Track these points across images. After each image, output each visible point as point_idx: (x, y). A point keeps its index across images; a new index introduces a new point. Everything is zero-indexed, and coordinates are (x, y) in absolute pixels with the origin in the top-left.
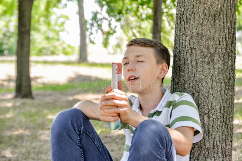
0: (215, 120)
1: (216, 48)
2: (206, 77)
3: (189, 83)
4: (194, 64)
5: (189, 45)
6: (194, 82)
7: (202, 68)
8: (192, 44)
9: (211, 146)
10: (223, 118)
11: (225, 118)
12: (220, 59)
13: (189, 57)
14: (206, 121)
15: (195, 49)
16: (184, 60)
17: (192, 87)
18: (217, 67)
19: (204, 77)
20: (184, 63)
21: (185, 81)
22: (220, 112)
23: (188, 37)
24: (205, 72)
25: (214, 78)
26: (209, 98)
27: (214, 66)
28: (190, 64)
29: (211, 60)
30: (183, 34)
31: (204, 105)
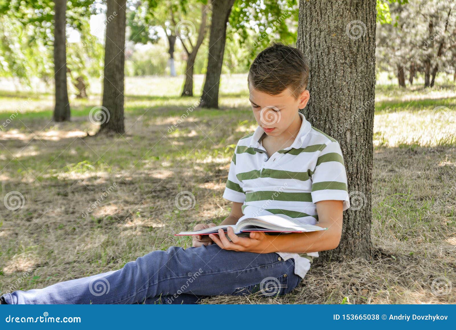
0: (358, 137)
1: (359, 46)
2: (347, 83)
3: (325, 91)
4: (332, 66)
5: (324, 43)
6: (333, 90)
7: (342, 71)
8: (329, 41)
9: (355, 171)
10: (367, 135)
11: (368, 135)
12: (363, 60)
13: (326, 58)
14: (348, 139)
15: (333, 47)
16: (318, 62)
17: (330, 97)
18: (360, 69)
19: (345, 83)
20: (319, 65)
21: (319, 89)
22: (364, 128)
23: (323, 33)
24: (347, 77)
25: (356, 84)
26: (352, 110)
27: (356, 69)
28: (326, 67)
29: (353, 61)
30: (316, 28)
31: (346, 119)
